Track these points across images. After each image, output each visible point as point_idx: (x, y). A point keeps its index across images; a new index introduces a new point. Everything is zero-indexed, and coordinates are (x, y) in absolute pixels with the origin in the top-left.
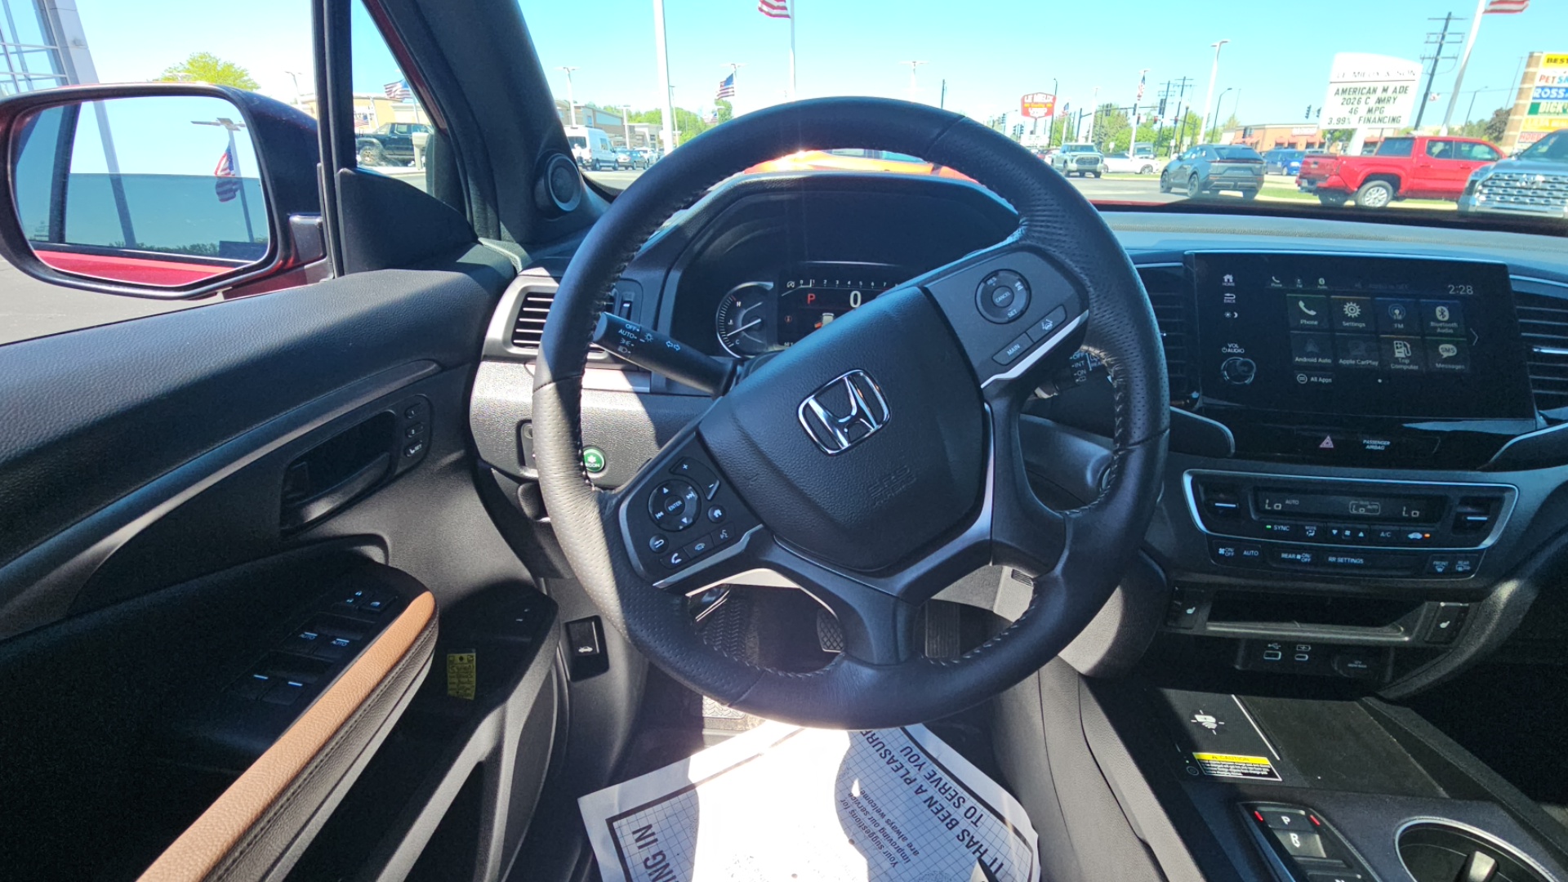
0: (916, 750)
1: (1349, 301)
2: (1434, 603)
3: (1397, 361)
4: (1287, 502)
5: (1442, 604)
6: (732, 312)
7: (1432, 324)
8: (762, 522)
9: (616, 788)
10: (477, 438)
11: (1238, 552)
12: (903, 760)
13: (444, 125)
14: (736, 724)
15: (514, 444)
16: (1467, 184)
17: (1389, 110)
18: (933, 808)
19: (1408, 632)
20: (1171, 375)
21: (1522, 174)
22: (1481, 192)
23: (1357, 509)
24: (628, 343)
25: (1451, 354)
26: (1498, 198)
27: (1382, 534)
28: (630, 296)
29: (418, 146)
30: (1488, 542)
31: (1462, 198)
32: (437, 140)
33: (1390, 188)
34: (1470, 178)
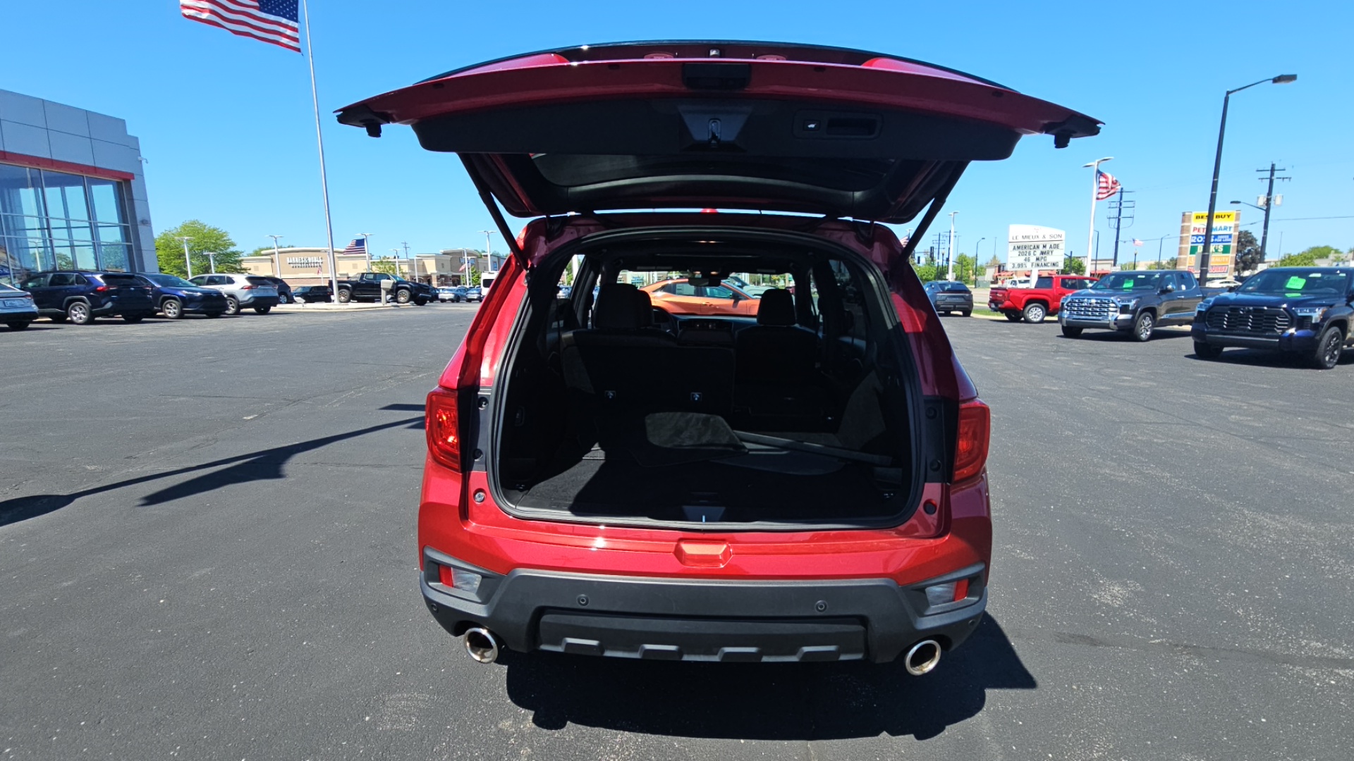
17: (1050, 259)
21: (1085, 299)
22: (1067, 310)
29: (384, 289)
31: (1059, 313)
33: (1043, 307)
34: (1061, 301)
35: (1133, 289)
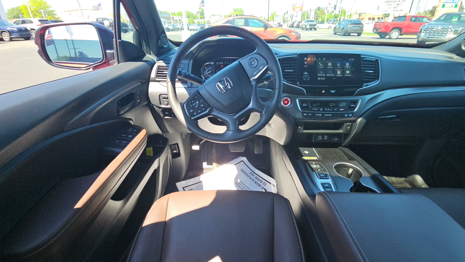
0: (253, 173)
1: (329, 62)
2: (347, 123)
3: (338, 74)
4: (317, 104)
5: (348, 124)
6: (204, 70)
7: (345, 67)
8: (210, 107)
9: (184, 181)
10: (150, 99)
11: (307, 114)
12: (250, 175)
13: (137, 28)
14: (211, 169)
15: (159, 100)
16: (420, 30)
17: (400, 7)
18: (256, 183)
19: (342, 130)
20: (283, 76)
21: (435, 27)
22: (423, 32)
23: (331, 105)
24: (183, 75)
25: (348, 73)
26: (428, 34)
27: (335, 110)
28: (182, 67)
30: (356, 110)
32: (136, 32)
33: (399, 31)
34: (421, 28)
35: (457, 22)
